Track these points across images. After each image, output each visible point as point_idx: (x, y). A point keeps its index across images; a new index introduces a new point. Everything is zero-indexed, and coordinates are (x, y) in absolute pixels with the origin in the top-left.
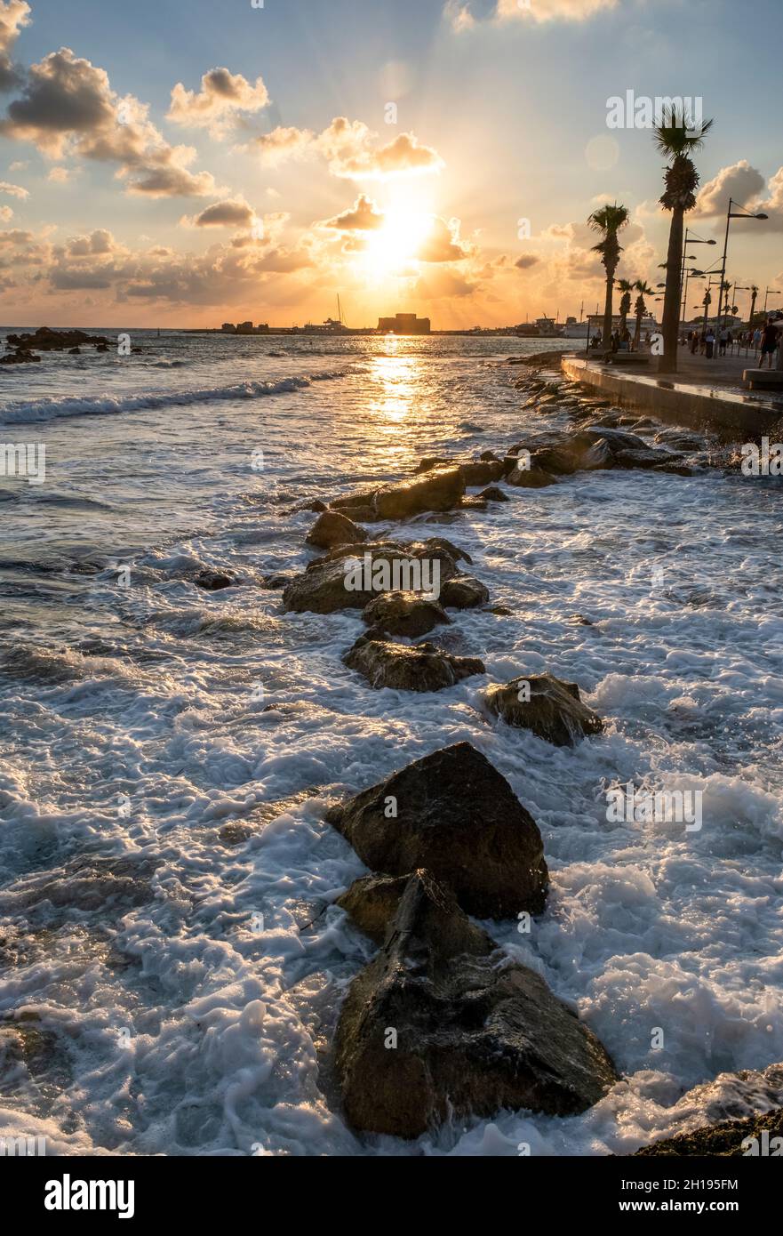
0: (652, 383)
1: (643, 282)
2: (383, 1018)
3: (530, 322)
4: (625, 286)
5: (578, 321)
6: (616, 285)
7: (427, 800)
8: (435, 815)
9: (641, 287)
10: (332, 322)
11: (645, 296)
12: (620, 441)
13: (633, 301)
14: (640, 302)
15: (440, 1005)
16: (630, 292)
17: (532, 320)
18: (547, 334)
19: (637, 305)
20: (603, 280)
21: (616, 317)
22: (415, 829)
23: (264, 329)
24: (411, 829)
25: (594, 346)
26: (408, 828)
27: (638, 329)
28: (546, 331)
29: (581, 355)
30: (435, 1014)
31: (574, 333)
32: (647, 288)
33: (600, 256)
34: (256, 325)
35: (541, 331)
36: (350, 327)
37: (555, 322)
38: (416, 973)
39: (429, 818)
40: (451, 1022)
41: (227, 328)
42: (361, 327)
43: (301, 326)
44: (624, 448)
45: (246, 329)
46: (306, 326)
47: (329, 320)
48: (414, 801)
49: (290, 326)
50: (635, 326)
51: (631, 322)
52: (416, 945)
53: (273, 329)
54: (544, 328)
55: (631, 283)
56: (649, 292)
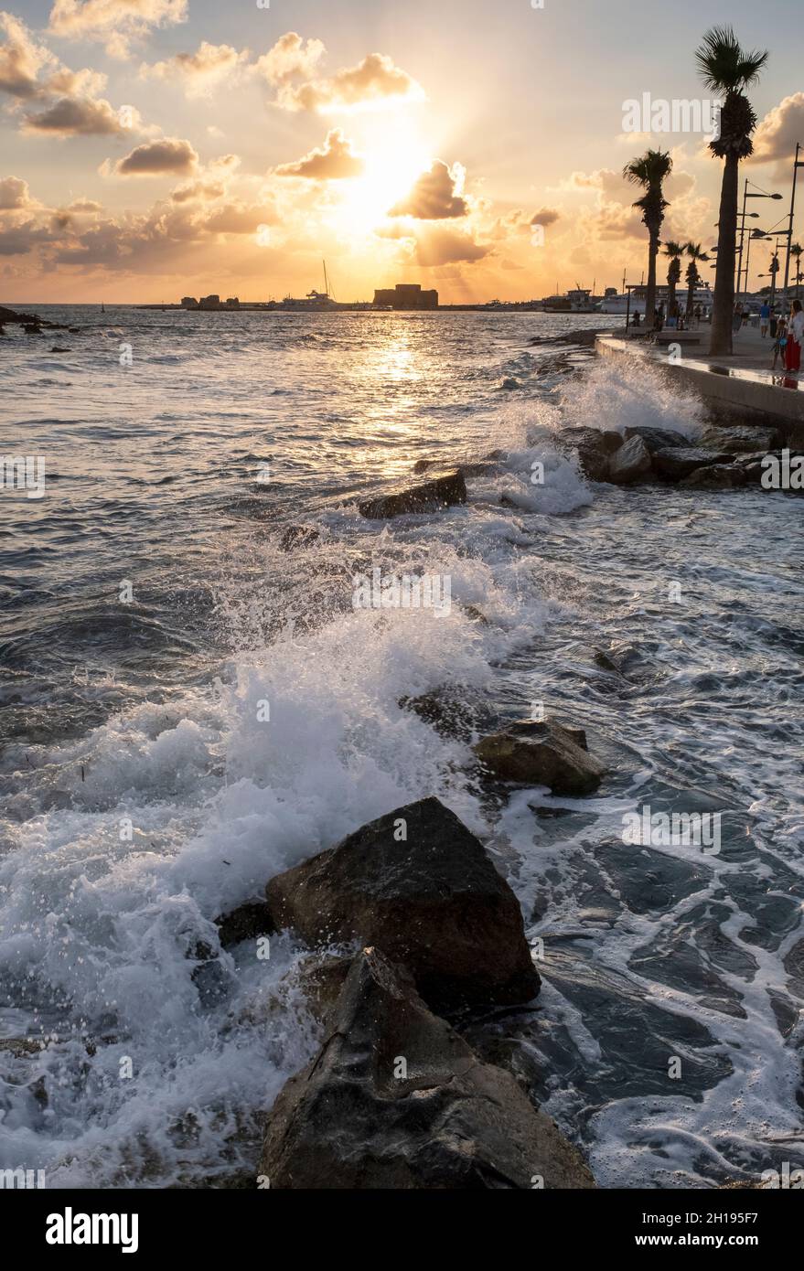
0: (704, 367)
1: (696, 245)
2: (311, 1122)
3: (561, 295)
4: (674, 250)
5: (619, 293)
6: (662, 248)
7: (384, 867)
8: (393, 884)
9: (694, 251)
10: (317, 295)
11: (699, 263)
12: (658, 438)
13: (684, 268)
14: (692, 270)
15: (381, 1107)
16: (679, 257)
17: (563, 292)
18: (581, 309)
19: (688, 273)
20: (646, 242)
21: (663, 287)
22: (368, 901)
23: (233, 305)
24: (364, 903)
25: (636, 323)
26: (360, 901)
27: (690, 303)
28: (580, 305)
29: (619, 334)
30: (374, 1118)
31: (612, 307)
32: (701, 252)
33: (639, 213)
34: (223, 299)
35: (573, 304)
36: (338, 301)
37: (591, 295)
38: (356, 1070)
39: (385, 888)
40: (393, 1127)
41: (188, 304)
42: (352, 301)
43: (279, 300)
44: (664, 446)
45: (211, 304)
46: (286, 300)
47: (314, 293)
48: (368, 869)
49: (266, 300)
50: (686, 298)
51: (681, 294)
52: (356, 1038)
53: (245, 304)
54: (577, 301)
55: (680, 246)
56: (704, 257)
